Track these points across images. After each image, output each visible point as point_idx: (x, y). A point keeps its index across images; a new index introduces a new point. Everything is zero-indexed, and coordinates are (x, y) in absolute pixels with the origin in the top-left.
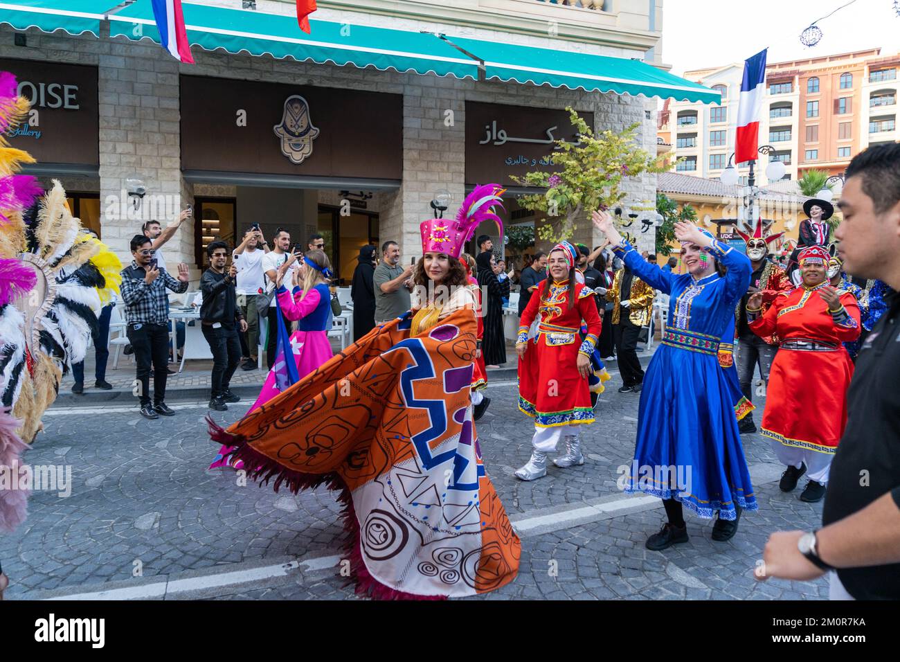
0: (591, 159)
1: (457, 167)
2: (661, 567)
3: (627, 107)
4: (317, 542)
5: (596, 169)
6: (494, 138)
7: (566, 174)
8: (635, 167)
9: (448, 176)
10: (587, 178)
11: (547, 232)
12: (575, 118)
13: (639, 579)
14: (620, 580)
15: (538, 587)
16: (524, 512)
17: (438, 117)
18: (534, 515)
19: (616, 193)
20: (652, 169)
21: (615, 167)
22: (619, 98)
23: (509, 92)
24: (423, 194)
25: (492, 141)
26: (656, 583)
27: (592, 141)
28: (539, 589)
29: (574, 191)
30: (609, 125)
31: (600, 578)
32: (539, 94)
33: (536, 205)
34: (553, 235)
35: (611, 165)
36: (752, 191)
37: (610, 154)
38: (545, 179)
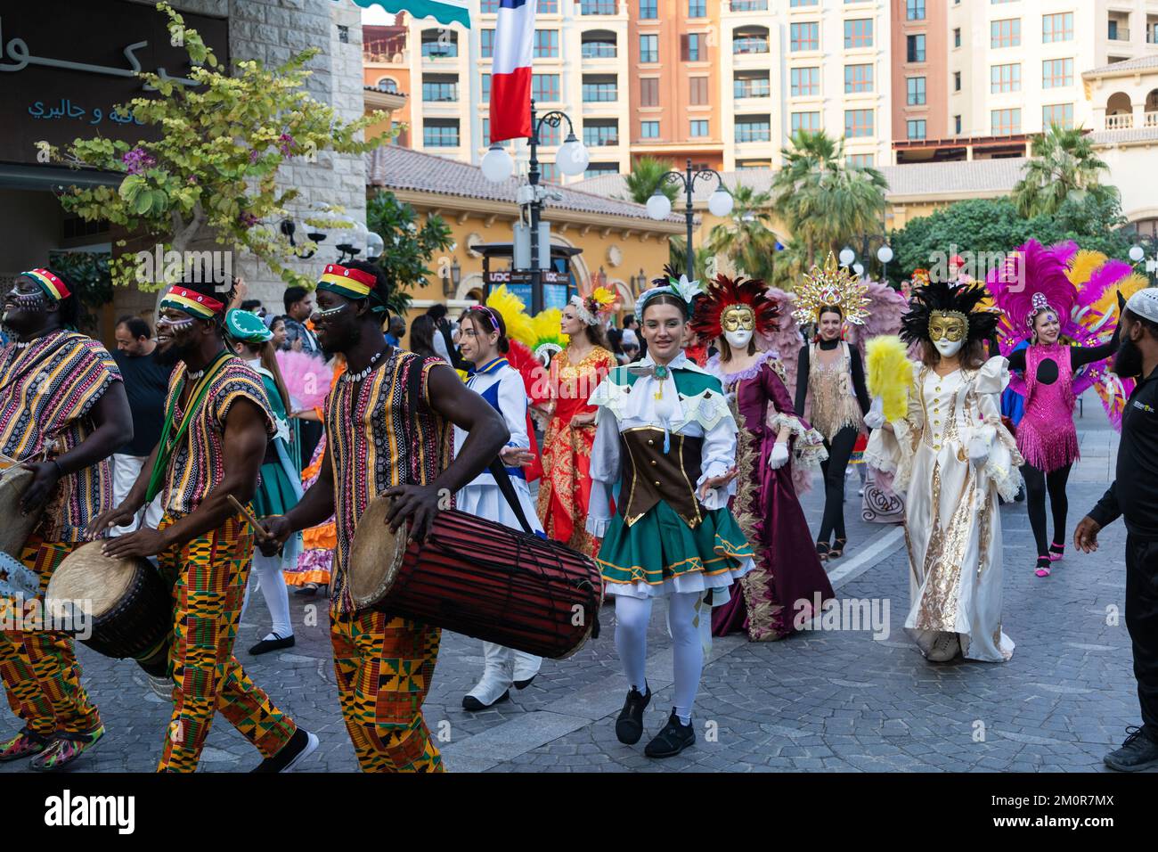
0: (217, 117)
3: (296, 14)
5: (229, 140)
7: (165, 147)
8: (308, 140)
10: (210, 157)
11: (127, 270)
12: (179, 29)
19: (271, 192)
20: (346, 145)
21: (267, 137)
27: (217, 79)
29: (184, 184)
30: (262, 49)
33: (103, 210)
35: (261, 133)
36: (536, 193)
37: (256, 109)
38: (118, 154)
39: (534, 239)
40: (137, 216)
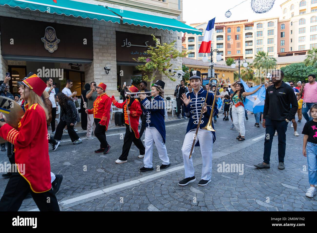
0: (160, 52)
1: (113, 55)
2: (188, 188)
3: (172, 35)
4: (66, 194)
5: (162, 56)
6: (127, 45)
7: (152, 58)
8: (175, 56)
9: (110, 58)
10: (159, 59)
11: (146, 78)
12: (155, 38)
13: (182, 193)
14: (175, 194)
15: (148, 200)
16: (142, 175)
17: (106, 36)
18: (146, 176)
19: (169, 65)
20: (181, 56)
22: (169, 32)
23: (131, 28)
24: (101, 65)
25: (126, 46)
26: (187, 193)
27: (160, 46)
28: (149, 201)
29: (155, 64)
30: (166, 41)
31: (169, 194)
32: (142, 30)
33: (142, 69)
34: (149, 78)
35: (167, 55)
36: (212, 64)
37: (166, 51)
38: (145, 59)
39: (212, 72)
40: (148, 69)
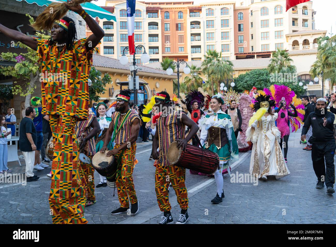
7: (28, 55)
11: (17, 90)
12: (32, 21)
29: (34, 65)
32: (11, 4)
33: (10, 73)
34: (22, 91)
36: (135, 68)
38: (14, 57)
39: (134, 81)
40: (20, 75)
